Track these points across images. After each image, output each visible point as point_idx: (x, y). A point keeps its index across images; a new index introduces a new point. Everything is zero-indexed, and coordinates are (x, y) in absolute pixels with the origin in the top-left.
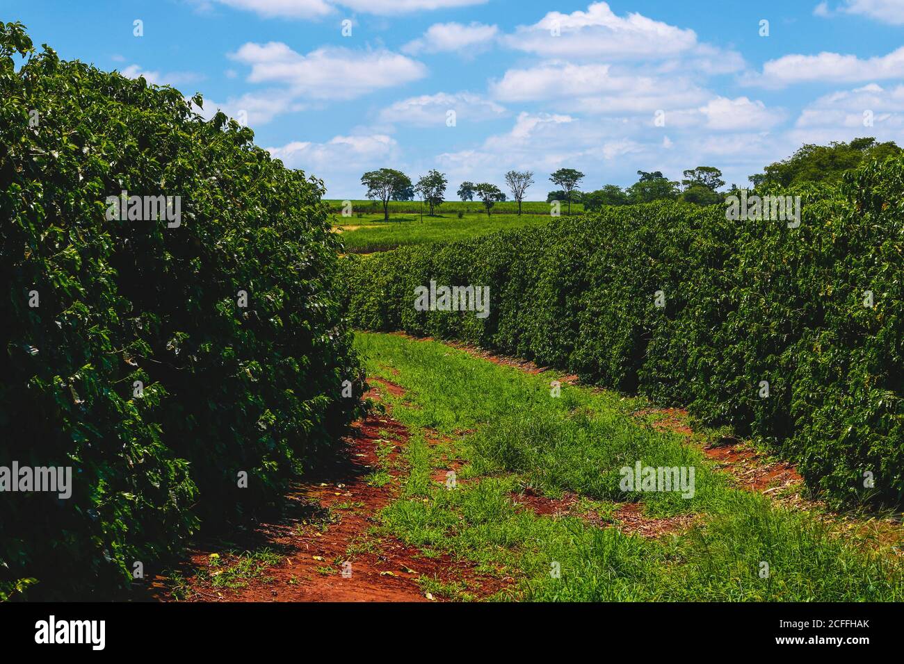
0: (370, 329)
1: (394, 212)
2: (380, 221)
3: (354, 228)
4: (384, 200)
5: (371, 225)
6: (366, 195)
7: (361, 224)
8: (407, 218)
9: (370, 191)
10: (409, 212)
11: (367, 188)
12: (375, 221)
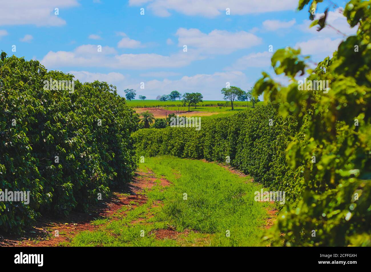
0: (192, 158)
1: (237, 106)
2: (230, 110)
3: (217, 113)
4: (231, 101)
5: (225, 112)
6: (223, 98)
7: (221, 112)
8: (242, 109)
9: (225, 96)
10: (243, 106)
11: (223, 95)
12: (227, 110)
